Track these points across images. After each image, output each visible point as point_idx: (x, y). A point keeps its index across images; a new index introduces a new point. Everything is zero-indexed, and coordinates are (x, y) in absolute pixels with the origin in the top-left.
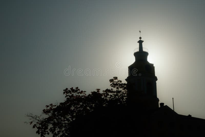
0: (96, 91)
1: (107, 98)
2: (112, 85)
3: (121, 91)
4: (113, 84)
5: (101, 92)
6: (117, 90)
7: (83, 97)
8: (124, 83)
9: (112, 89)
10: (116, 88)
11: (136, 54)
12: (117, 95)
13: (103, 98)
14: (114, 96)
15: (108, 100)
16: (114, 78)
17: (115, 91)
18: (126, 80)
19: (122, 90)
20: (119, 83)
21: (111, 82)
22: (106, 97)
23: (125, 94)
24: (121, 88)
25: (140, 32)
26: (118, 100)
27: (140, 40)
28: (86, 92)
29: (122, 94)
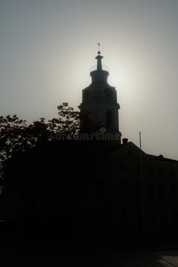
0: (40, 121)
1: (54, 130)
3: (72, 121)
4: (62, 112)
5: (46, 122)
6: (67, 120)
7: (23, 128)
8: (76, 111)
9: (60, 119)
10: (66, 117)
11: (93, 74)
12: (67, 126)
13: (49, 130)
14: (63, 128)
15: (55, 133)
16: (64, 104)
17: (65, 121)
18: (79, 107)
19: (73, 121)
21: (59, 109)
22: (53, 128)
23: (77, 125)
24: (72, 117)
25: (99, 44)
26: (68, 132)
27: (99, 55)
28: (26, 121)
29: (73, 125)
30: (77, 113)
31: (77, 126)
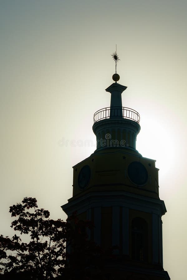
2: (19, 224)
4: (21, 220)
6: (32, 240)
8: (55, 219)
9: (16, 237)
10: (30, 233)
11: (99, 128)
14: (21, 261)
15: (2, 273)
16: (25, 200)
17: (28, 243)
18: (65, 208)
19: (48, 243)
20: (41, 220)
21: (13, 215)
23: (57, 254)
24: (45, 234)
25: (116, 58)
27: (114, 82)
29: (47, 253)
30: (59, 223)
31: (57, 257)
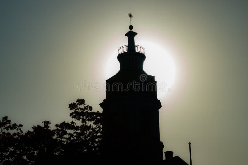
0: (43, 125)
1: (63, 140)
2: (74, 115)
3: (90, 126)
4: (75, 112)
5: (52, 127)
6: (82, 124)
7: (17, 136)
8: (96, 111)
9: (73, 123)
10: (81, 120)
11: (121, 57)
12: (82, 134)
13: (56, 140)
14: (76, 136)
15: (65, 143)
16: (78, 101)
17: (80, 126)
18: (101, 105)
19: (92, 126)
20: (87, 112)
21: (71, 109)
22: (61, 137)
23: (97, 132)
24: (90, 120)
25: (131, 16)
26: (85, 143)
27: (130, 30)
28: (23, 126)
29: (91, 132)
30: (98, 114)
31: (97, 134)
